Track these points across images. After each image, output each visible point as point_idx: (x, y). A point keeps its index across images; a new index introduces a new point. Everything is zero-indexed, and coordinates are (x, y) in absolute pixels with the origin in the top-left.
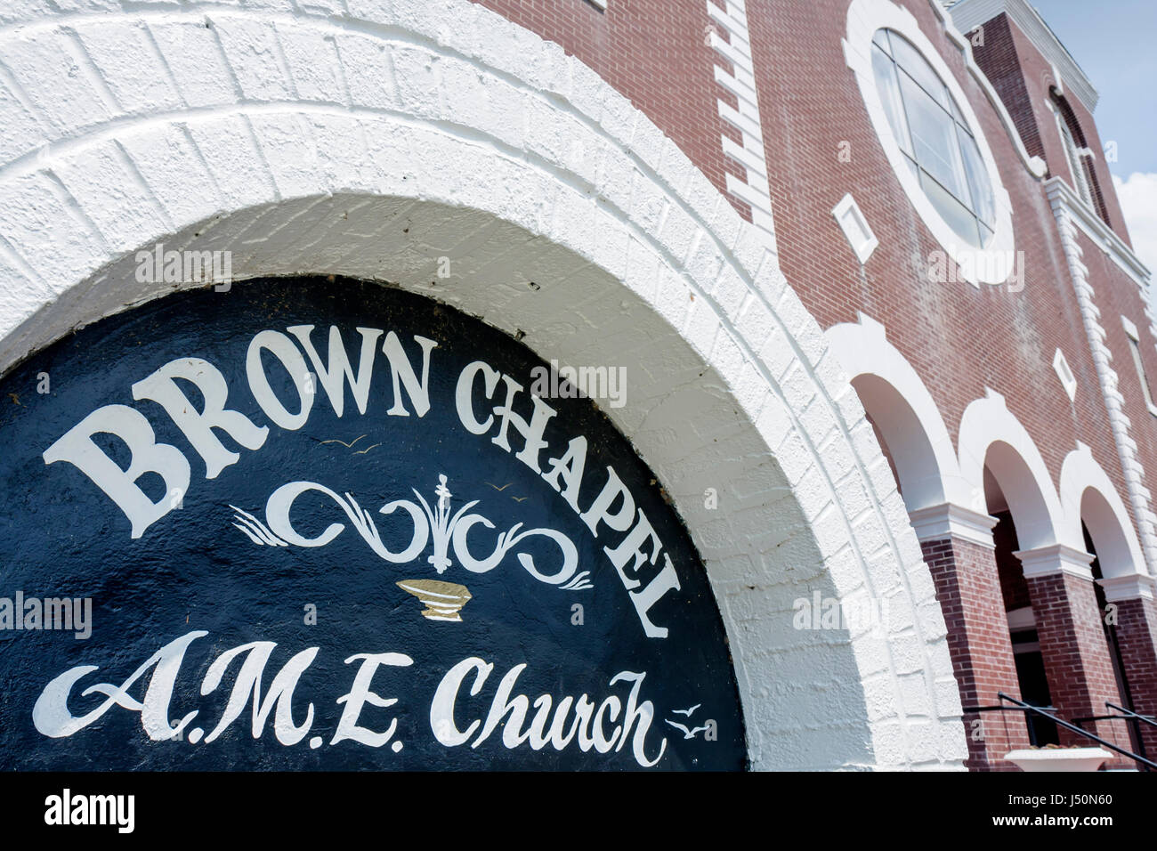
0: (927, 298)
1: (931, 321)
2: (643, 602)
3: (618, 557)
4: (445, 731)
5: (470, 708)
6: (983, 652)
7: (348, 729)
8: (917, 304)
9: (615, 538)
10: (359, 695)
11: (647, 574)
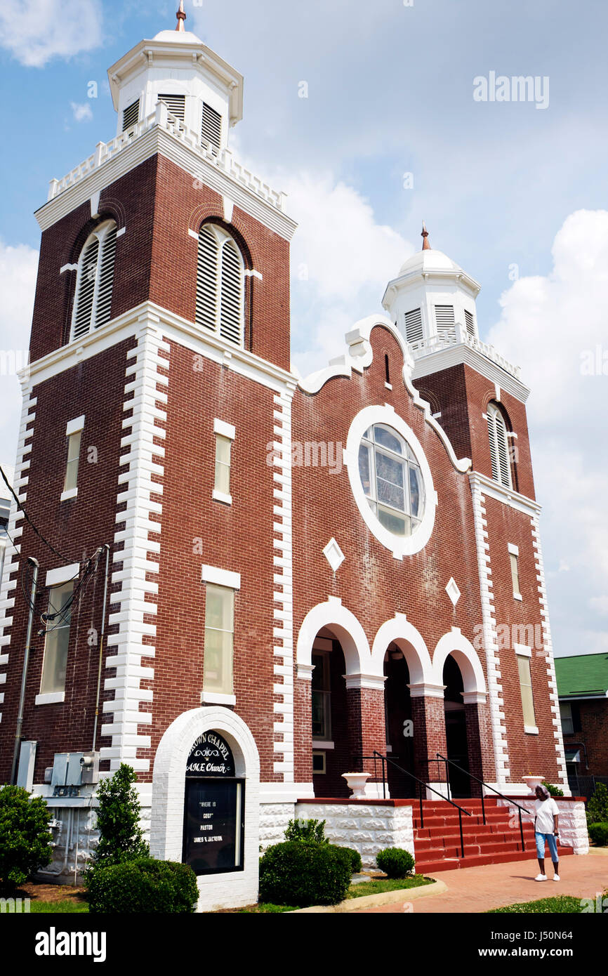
0: (369, 576)
1: (369, 588)
2: (224, 756)
3: (222, 752)
4: (207, 770)
5: (209, 768)
6: (370, 735)
7: (201, 770)
8: (362, 581)
9: (222, 750)
10: (202, 767)
11: (225, 753)
